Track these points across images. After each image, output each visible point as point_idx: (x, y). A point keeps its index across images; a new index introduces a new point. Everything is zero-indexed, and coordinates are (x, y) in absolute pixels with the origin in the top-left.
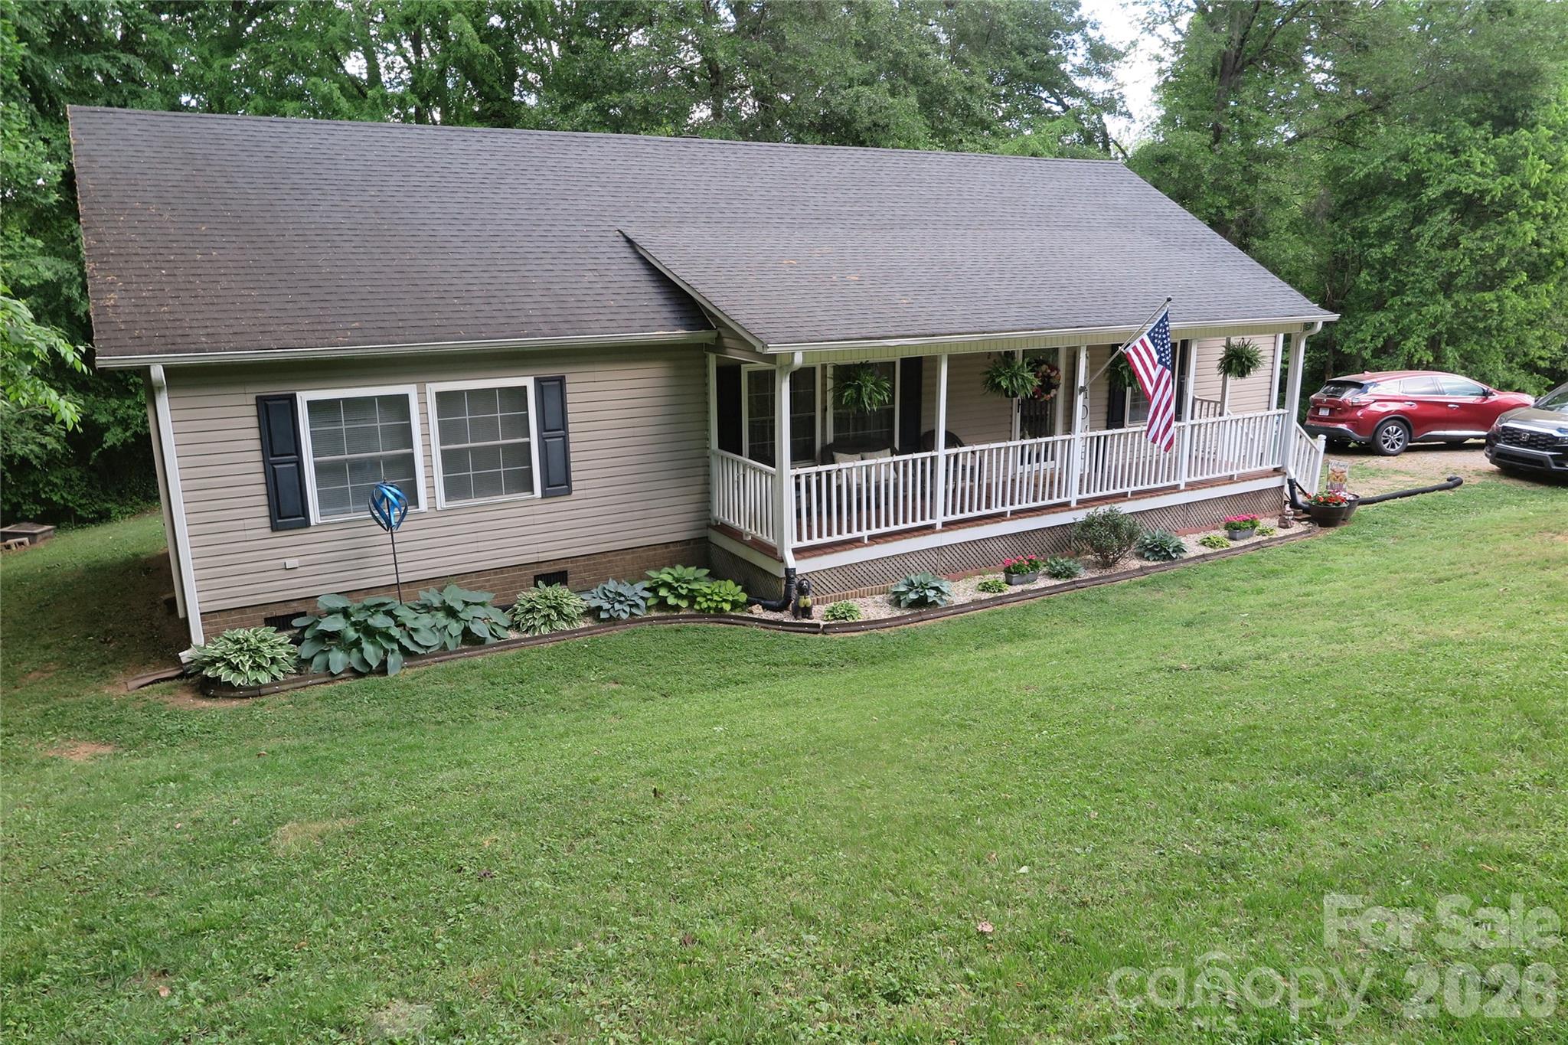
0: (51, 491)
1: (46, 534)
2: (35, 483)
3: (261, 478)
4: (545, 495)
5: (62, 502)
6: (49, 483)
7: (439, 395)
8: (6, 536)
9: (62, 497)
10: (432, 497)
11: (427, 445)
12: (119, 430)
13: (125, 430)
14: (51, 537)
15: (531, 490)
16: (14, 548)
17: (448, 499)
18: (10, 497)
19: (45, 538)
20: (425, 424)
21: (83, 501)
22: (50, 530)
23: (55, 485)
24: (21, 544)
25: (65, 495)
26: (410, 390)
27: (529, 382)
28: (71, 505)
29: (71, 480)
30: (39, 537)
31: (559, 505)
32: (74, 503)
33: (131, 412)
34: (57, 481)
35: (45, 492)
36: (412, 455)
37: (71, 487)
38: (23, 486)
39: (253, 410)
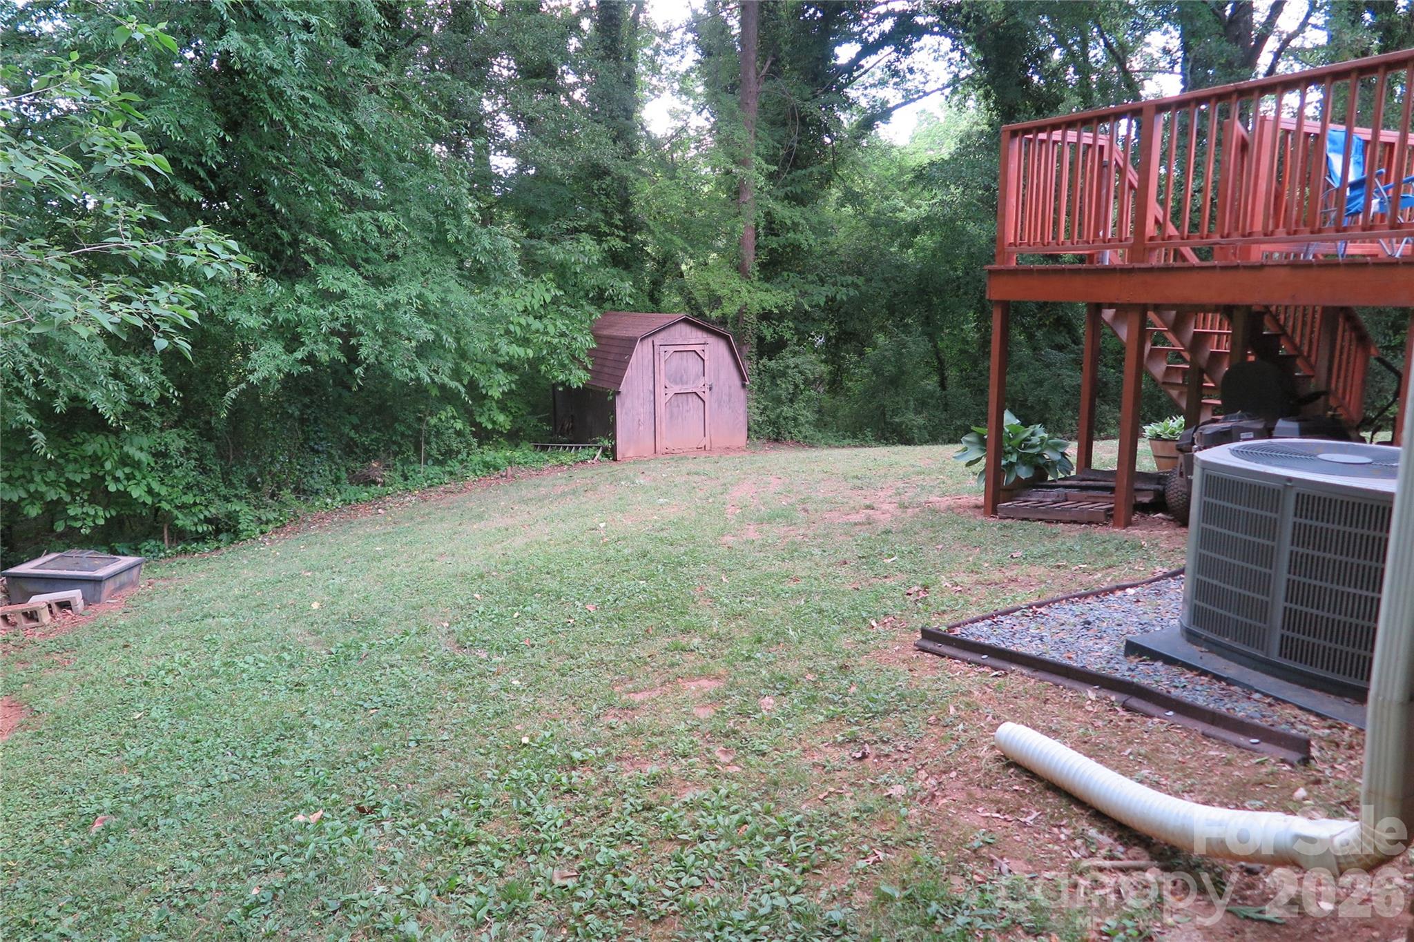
0: (129, 477)
1: (124, 578)
2: (96, 460)
5: (149, 500)
6: (125, 461)
8: (22, 587)
9: (150, 491)
12: (278, 348)
13: (290, 350)
14: (134, 584)
16: (45, 617)
18: (43, 488)
19: (121, 587)
21: (189, 499)
22: (130, 568)
23: (137, 465)
24: (65, 605)
25: (156, 486)
28: (165, 506)
29: (164, 455)
30: (108, 587)
32: (170, 502)
33: (304, 310)
34: (139, 455)
35: (117, 480)
37: (167, 469)
38: (71, 467)
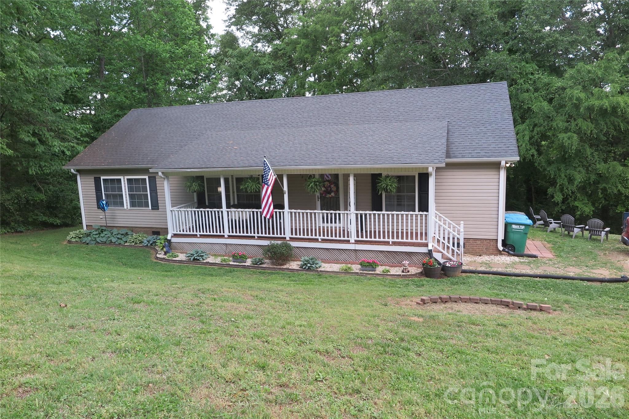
3: (95, 196)
4: (152, 209)
7: (127, 179)
10: (127, 206)
11: (126, 192)
15: (148, 207)
17: (131, 207)
20: (125, 186)
26: (122, 178)
27: (147, 177)
31: (155, 212)
36: (122, 194)
39: (93, 180)
